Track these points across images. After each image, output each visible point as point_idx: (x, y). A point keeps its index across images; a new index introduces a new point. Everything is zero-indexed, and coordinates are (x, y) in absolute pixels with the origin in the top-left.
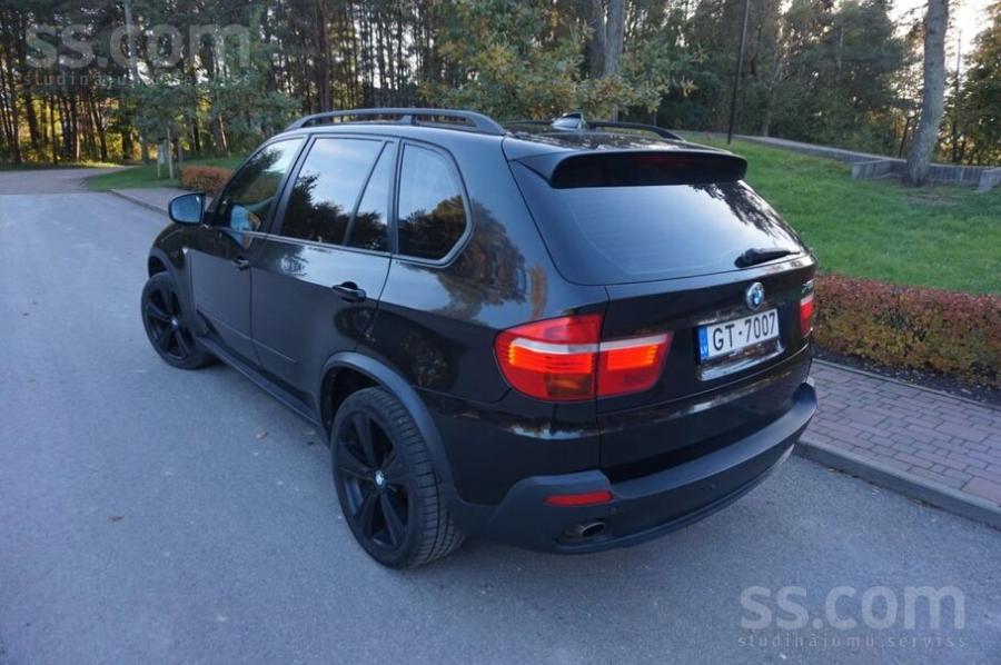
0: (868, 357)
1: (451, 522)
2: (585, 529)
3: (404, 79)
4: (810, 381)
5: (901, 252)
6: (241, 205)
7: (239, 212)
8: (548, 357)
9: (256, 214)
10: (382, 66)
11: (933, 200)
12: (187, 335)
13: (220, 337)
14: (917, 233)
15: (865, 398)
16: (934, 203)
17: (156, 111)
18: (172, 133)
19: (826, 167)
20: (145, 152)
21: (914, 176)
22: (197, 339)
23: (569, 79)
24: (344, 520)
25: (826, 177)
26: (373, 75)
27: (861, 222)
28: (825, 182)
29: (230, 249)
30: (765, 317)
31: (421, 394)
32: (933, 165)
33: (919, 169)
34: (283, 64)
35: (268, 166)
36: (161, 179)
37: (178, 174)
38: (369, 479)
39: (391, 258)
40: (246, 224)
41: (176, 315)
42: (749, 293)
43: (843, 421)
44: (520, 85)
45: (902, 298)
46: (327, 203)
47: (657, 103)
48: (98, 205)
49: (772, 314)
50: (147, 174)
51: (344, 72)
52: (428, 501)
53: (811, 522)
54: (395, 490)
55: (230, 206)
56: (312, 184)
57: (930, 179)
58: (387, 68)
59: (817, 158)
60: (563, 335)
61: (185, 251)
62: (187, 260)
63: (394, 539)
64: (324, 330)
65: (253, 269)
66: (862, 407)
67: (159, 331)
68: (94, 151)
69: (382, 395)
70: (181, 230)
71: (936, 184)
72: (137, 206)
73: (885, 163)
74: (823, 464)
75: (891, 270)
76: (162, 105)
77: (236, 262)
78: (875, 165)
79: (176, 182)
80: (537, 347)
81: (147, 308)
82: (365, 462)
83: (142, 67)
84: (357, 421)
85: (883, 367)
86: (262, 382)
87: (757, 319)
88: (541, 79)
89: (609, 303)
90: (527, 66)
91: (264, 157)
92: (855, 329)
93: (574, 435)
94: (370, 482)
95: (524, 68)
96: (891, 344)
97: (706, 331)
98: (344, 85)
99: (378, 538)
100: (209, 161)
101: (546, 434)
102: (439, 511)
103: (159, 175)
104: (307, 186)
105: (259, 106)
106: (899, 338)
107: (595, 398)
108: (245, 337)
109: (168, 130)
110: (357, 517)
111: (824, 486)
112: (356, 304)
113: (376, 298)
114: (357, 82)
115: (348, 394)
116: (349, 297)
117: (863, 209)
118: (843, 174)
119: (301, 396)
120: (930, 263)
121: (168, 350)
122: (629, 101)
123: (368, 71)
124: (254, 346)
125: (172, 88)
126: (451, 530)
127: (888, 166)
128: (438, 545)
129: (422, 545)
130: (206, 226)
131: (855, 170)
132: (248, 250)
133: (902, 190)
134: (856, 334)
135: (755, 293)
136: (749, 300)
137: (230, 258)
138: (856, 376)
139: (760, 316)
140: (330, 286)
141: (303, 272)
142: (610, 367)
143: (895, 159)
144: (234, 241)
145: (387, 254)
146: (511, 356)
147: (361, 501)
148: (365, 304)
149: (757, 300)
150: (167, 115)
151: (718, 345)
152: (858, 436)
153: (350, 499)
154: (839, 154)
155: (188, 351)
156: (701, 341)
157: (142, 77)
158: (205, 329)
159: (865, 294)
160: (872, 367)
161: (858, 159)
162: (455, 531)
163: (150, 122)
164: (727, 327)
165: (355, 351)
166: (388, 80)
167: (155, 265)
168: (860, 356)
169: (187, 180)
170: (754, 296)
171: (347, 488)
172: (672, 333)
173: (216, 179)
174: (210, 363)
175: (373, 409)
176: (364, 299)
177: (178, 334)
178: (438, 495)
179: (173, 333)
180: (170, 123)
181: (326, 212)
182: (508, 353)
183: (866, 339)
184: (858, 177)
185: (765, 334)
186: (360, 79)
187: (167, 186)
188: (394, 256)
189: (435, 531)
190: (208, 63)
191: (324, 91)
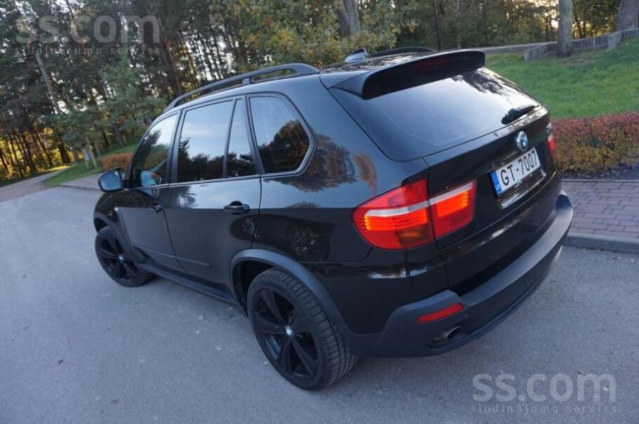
0: (579, 169)
1: (348, 349)
2: (448, 333)
3: (226, 70)
4: (563, 193)
5: (573, 99)
6: (146, 170)
7: (146, 175)
8: (394, 218)
9: (158, 173)
10: (210, 66)
11: (581, 62)
12: (131, 264)
13: (153, 260)
14: (579, 85)
15: (588, 196)
16: (583, 64)
17: (76, 129)
18: (89, 139)
19: (507, 58)
20: (76, 156)
21: (565, 51)
22: (139, 265)
23: (333, 40)
24: (270, 364)
25: (509, 65)
26: (205, 72)
27: (540, 87)
28: (509, 68)
29: (145, 200)
30: (529, 155)
31: (306, 266)
32: (574, 40)
33: (567, 45)
34: (148, 80)
35: (154, 142)
36: (90, 169)
37: (100, 164)
38: (282, 333)
39: (260, 177)
40: (152, 182)
41: (121, 253)
42: (518, 140)
43: (580, 215)
44: (304, 52)
45: (593, 125)
46: (200, 155)
47: (395, 41)
48: (54, 196)
49: (533, 152)
50: (81, 169)
51: (187, 76)
52: (328, 340)
53: (585, 288)
54: (302, 337)
55: (139, 173)
56: (187, 146)
57: (575, 50)
58: (213, 67)
59: (500, 55)
60: (402, 200)
61: (116, 209)
62: (120, 215)
63: (310, 371)
64: (225, 239)
65: (166, 210)
66: (588, 203)
67: (112, 266)
68: (44, 163)
69: (277, 273)
70: (111, 197)
71: (580, 52)
72: (79, 190)
73: (543, 47)
74: (577, 247)
75: (571, 112)
76: (78, 123)
77: (152, 208)
78: (538, 49)
79: (99, 169)
80: (384, 213)
81: (100, 252)
82: (276, 322)
83: (61, 104)
84: (263, 294)
85: (591, 173)
86: (190, 284)
87: (525, 158)
88: (316, 44)
89: (429, 169)
90: (304, 39)
91: (150, 137)
92: (566, 153)
93: (423, 271)
94: (283, 335)
95: (303, 41)
96: (593, 157)
97: (496, 174)
98: (190, 84)
99: (298, 372)
100: (116, 151)
101: (403, 274)
102: (338, 345)
103: (88, 168)
104: (184, 147)
105: (140, 108)
106: (596, 152)
107: (435, 239)
108: (171, 256)
109: (87, 138)
110: (279, 361)
111: (584, 261)
112: (244, 215)
113: (257, 207)
114: (197, 80)
115: (252, 279)
116: (238, 212)
117: (539, 78)
118: (519, 60)
119: (219, 287)
120: (594, 101)
121: (121, 277)
122: (376, 44)
123: (201, 71)
124: (178, 261)
125: (82, 112)
126: (348, 355)
127: (546, 48)
128: (342, 368)
129: (332, 371)
130: (126, 189)
131: (526, 55)
132: (159, 198)
133: (560, 61)
134: (567, 157)
135: (521, 138)
136: (519, 145)
137: (147, 206)
138: (576, 183)
139: (526, 155)
140: (222, 207)
141: (195, 204)
142: (440, 215)
143: (549, 43)
144: (147, 195)
145: (257, 175)
146: (367, 224)
147: (279, 349)
148: (250, 213)
149: (524, 144)
150: (83, 129)
151: (506, 181)
152: (593, 223)
153: (271, 349)
154: (512, 48)
155: (134, 274)
156: (495, 182)
157: (64, 110)
158: (142, 257)
159: (567, 129)
160: (583, 175)
161: (526, 48)
162: (351, 355)
163: (74, 136)
164: (508, 168)
165: (251, 248)
166: (216, 74)
167: (99, 224)
168: (573, 170)
169: (106, 166)
170: (522, 141)
171: (267, 343)
172: (475, 180)
173: (124, 161)
174: (151, 279)
175: (274, 285)
176: (248, 210)
177: (125, 265)
178: (334, 333)
179: (122, 266)
180: (86, 133)
181: (201, 161)
182: (365, 223)
183: (575, 158)
184: (529, 60)
185: (532, 167)
186: (198, 77)
187: (95, 173)
188: (262, 176)
189: (338, 359)
190: (101, 92)
191: (178, 90)
